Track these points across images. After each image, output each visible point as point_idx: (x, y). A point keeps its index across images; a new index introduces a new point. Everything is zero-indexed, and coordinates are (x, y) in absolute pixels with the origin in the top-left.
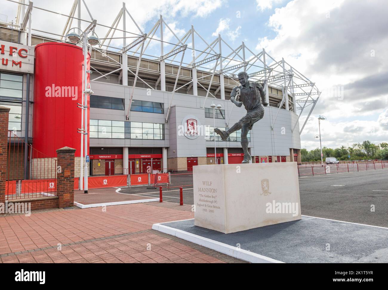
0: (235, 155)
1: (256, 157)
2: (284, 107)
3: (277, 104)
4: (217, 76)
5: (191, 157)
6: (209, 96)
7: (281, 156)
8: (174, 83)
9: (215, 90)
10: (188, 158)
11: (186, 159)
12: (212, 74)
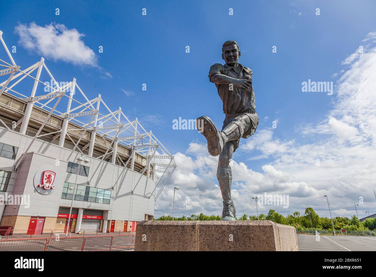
0: (90, 217)
1: (112, 221)
2: (146, 173)
3: (140, 170)
4: (89, 132)
5: (38, 217)
6: (77, 150)
7: (137, 222)
8: (38, 129)
9: (84, 146)
10: (32, 217)
11: (30, 218)
12: (84, 129)
